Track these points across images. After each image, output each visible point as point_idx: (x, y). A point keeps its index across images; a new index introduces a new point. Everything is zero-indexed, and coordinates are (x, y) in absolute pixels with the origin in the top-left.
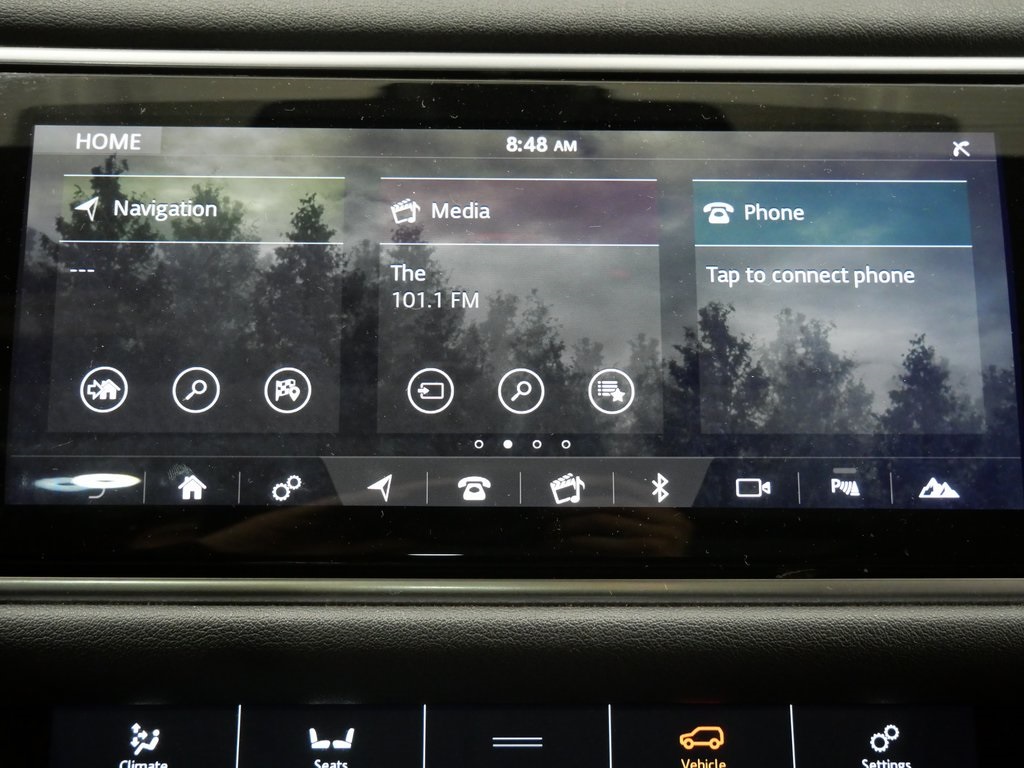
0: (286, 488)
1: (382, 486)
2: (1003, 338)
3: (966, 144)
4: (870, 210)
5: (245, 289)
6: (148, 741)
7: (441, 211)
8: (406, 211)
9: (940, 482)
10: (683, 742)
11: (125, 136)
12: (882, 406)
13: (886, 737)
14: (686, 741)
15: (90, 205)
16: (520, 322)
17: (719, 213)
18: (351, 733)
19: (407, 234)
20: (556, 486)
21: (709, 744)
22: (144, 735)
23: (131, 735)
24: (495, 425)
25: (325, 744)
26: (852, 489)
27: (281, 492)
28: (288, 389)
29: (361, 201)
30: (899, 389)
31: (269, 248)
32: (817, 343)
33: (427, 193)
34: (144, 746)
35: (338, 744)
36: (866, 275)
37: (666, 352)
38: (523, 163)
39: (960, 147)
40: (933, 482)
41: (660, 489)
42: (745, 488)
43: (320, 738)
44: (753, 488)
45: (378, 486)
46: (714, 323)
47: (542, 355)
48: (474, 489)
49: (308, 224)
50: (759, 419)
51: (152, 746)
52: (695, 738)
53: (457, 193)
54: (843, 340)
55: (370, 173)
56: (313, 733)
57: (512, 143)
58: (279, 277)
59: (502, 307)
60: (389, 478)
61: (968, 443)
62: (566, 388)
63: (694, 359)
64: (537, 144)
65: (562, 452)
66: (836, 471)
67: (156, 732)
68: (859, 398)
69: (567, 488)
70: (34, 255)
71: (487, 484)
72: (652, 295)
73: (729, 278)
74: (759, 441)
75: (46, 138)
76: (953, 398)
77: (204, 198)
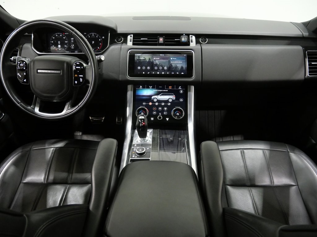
0: (148, 73)
1: (153, 73)
2: (186, 65)
4: (179, 59)
5: (146, 62)
7: (157, 59)
8: (155, 58)
9: (183, 73)
10: (169, 87)
11: (140, 54)
12: (180, 69)
15: (138, 58)
16: (161, 64)
17: (172, 59)
18: (152, 86)
19: (155, 60)
21: (171, 87)
24: (159, 70)
25: (150, 87)
26: (178, 73)
28: (148, 68)
29: (153, 58)
31: (148, 60)
32: (176, 66)
33: (156, 58)
36: (179, 62)
37: (168, 66)
38: (161, 56)
39: (185, 55)
41: (168, 73)
44: (173, 73)
46: (171, 65)
47: (162, 66)
48: (158, 73)
49: (150, 59)
50: (173, 70)
53: (157, 58)
54: (178, 65)
55: (153, 56)
57: (161, 55)
58: (148, 62)
59: (160, 64)
61: (184, 71)
62: (163, 68)
63: (170, 66)
64: (162, 55)
65: (163, 71)
68: (178, 69)
69: (163, 73)
70: (135, 61)
72: (168, 63)
73: (172, 62)
74: (173, 71)
75: (136, 55)
76: (183, 69)
77: (144, 58)
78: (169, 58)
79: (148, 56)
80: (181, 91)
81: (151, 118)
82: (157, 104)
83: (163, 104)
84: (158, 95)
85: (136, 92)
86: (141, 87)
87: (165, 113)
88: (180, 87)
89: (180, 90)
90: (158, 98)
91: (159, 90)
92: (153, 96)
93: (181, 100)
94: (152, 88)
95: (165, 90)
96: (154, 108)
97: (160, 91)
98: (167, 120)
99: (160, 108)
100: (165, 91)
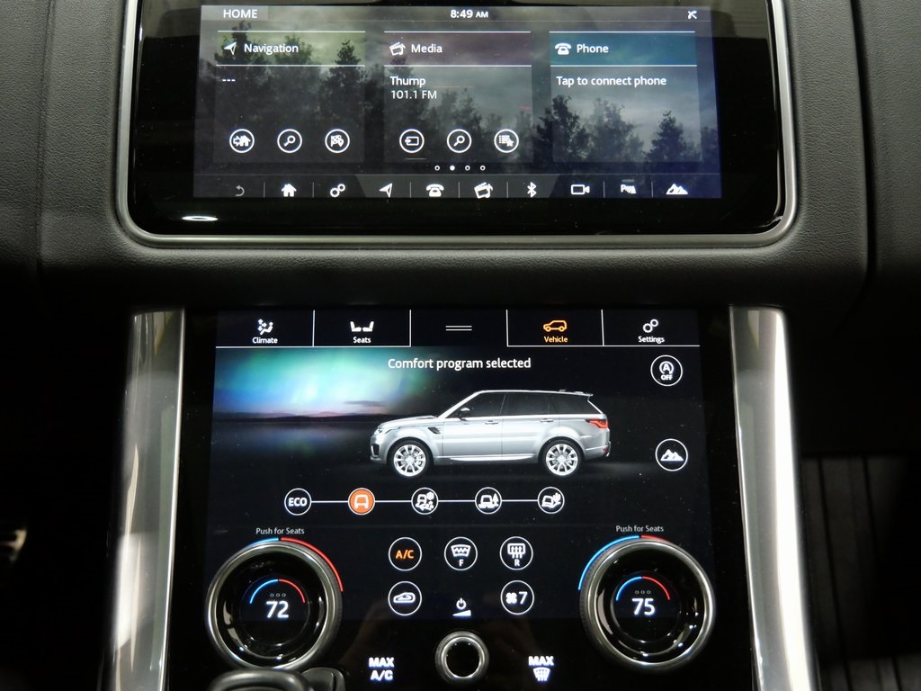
0: (337, 191)
1: (387, 189)
2: (712, 113)
3: (695, 12)
4: (643, 47)
5: (314, 89)
6: (267, 328)
7: (415, 49)
8: (397, 48)
9: (678, 186)
10: (545, 328)
11: (249, 11)
12: (648, 147)
13: (651, 325)
14: (547, 328)
15: (231, 47)
16: (458, 106)
17: (563, 49)
18: (372, 324)
19: (398, 60)
20: (478, 189)
21: (559, 329)
22: (265, 325)
23: (258, 325)
24: (446, 157)
25: (359, 329)
26: (632, 190)
27: (335, 192)
28: (337, 140)
29: (375, 42)
30: (657, 139)
31: (326, 67)
32: (614, 116)
33: (409, 40)
34: (265, 330)
35: (365, 329)
36: (639, 81)
37: (535, 121)
38: (460, 23)
39: (692, 14)
40: (674, 186)
41: (532, 190)
42: (576, 189)
43: (356, 327)
44: (580, 189)
45: (385, 189)
46: (561, 106)
47: (471, 122)
48: (435, 190)
49: (346, 55)
50: (584, 155)
51: (269, 330)
52: (552, 326)
53: (426, 40)
54: (628, 114)
55: (379, 29)
56: (352, 324)
57: (454, 13)
58: (332, 83)
59: (449, 98)
60: (391, 185)
61: (692, 166)
62: (483, 141)
63: (550, 125)
64: (467, 13)
65: (480, 172)
66: (624, 181)
67: (271, 324)
68: (636, 144)
69: (483, 190)
70: (203, 73)
71: (442, 188)
72: (528, 91)
73: (568, 82)
74: (584, 166)
75: (208, 12)
76: (685, 143)
77: (291, 42)
78: (543, 41)
79: (332, 24)
80: (666, 366)
81: (373, 662)
82: (426, 502)
83: (490, 503)
84: (437, 413)
85: (218, 385)
86: (265, 327)
87: (511, 598)
88: (653, 324)
89: (654, 352)
90: (433, 442)
91: (441, 364)
92: (387, 426)
93: (672, 456)
94: (378, 339)
95: (507, 355)
96: (403, 546)
97: (458, 365)
98: (542, 675)
99: (461, 550)
100: (503, 364)
